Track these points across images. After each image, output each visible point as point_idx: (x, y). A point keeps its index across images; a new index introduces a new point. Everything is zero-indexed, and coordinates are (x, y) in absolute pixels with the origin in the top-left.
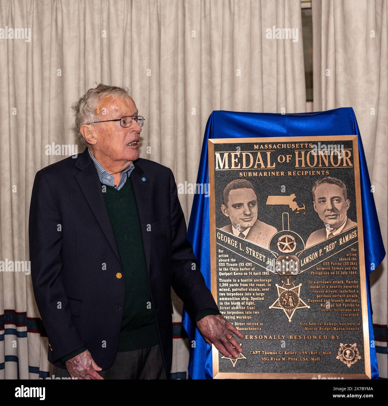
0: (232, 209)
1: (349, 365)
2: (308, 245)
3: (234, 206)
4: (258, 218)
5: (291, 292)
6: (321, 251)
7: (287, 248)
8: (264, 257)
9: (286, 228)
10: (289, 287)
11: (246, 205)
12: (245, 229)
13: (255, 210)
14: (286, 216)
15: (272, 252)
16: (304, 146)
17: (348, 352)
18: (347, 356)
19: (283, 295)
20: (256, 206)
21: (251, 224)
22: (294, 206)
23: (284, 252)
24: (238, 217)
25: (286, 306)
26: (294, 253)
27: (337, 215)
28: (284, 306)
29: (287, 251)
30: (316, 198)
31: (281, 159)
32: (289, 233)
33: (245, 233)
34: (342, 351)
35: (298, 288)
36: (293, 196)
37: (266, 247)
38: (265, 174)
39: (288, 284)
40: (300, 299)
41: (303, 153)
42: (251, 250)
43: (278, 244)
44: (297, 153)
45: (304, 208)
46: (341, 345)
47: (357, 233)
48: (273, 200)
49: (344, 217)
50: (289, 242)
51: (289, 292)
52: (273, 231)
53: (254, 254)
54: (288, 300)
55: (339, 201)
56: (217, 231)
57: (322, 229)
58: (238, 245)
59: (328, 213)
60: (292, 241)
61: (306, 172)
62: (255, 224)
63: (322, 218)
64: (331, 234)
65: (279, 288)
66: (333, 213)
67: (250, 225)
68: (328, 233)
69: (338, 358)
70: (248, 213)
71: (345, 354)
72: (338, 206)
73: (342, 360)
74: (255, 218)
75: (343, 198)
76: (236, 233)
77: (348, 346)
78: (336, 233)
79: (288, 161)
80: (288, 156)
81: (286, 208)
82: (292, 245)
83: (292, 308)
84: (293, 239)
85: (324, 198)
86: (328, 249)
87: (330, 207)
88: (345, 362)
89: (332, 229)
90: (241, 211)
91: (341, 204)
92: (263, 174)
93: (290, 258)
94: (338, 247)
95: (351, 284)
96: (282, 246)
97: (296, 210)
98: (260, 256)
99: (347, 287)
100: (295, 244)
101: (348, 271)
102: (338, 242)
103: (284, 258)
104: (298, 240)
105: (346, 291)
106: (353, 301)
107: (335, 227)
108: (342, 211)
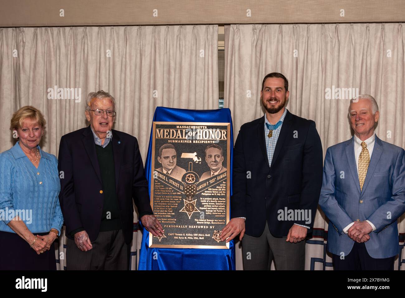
0: (164, 159)
1: (218, 242)
2: (201, 180)
3: (165, 158)
4: (176, 165)
6: (208, 182)
7: (191, 181)
8: (179, 185)
9: (191, 170)
10: (190, 201)
11: (171, 158)
12: (170, 170)
13: (175, 160)
14: (191, 164)
15: (183, 182)
16: (202, 128)
17: (218, 235)
18: (218, 237)
19: (187, 205)
20: (176, 158)
21: (173, 167)
22: (196, 159)
23: (189, 182)
24: (166, 164)
25: (188, 211)
26: (193, 183)
27: (217, 164)
28: (187, 211)
29: (190, 182)
30: (207, 155)
32: (192, 173)
33: (169, 172)
34: (215, 234)
35: (195, 202)
36: (195, 153)
37: (180, 180)
38: (182, 141)
39: (190, 199)
40: (195, 207)
42: (172, 181)
43: (186, 178)
45: (200, 160)
46: (215, 231)
47: (226, 174)
48: (185, 155)
49: (220, 165)
50: (191, 177)
51: (190, 203)
52: (184, 172)
53: (173, 183)
54: (189, 208)
55: (218, 157)
56: (155, 170)
57: (209, 172)
58: (165, 178)
59: (212, 163)
61: (203, 141)
62: (175, 168)
63: (209, 165)
64: (214, 174)
65: (185, 201)
66: (215, 163)
67: (172, 168)
68: (212, 173)
69: (213, 238)
70: (172, 162)
71: (217, 236)
72: (218, 159)
74: (175, 165)
75: (220, 155)
76: (165, 172)
77: (219, 232)
78: (216, 174)
81: (191, 160)
82: (193, 179)
83: (191, 212)
84: (194, 176)
85: (211, 155)
86: (211, 182)
87: (214, 160)
88: (216, 240)
89: (214, 171)
90: (168, 160)
91: (219, 158)
92: (180, 141)
93: (192, 186)
94: (216, 181)
95: (222, 200)
96: (188, 180)
97: (196, 161)
98: (177, 185)
99: (219, 202)
100: (195, 179)
101: (221, 193)
102: (217, 178)
103: (189, 186)
104: (196, 176)
105: (219, 204)
106: (222, 209)
107: (216, 170)
108: (220, 162)
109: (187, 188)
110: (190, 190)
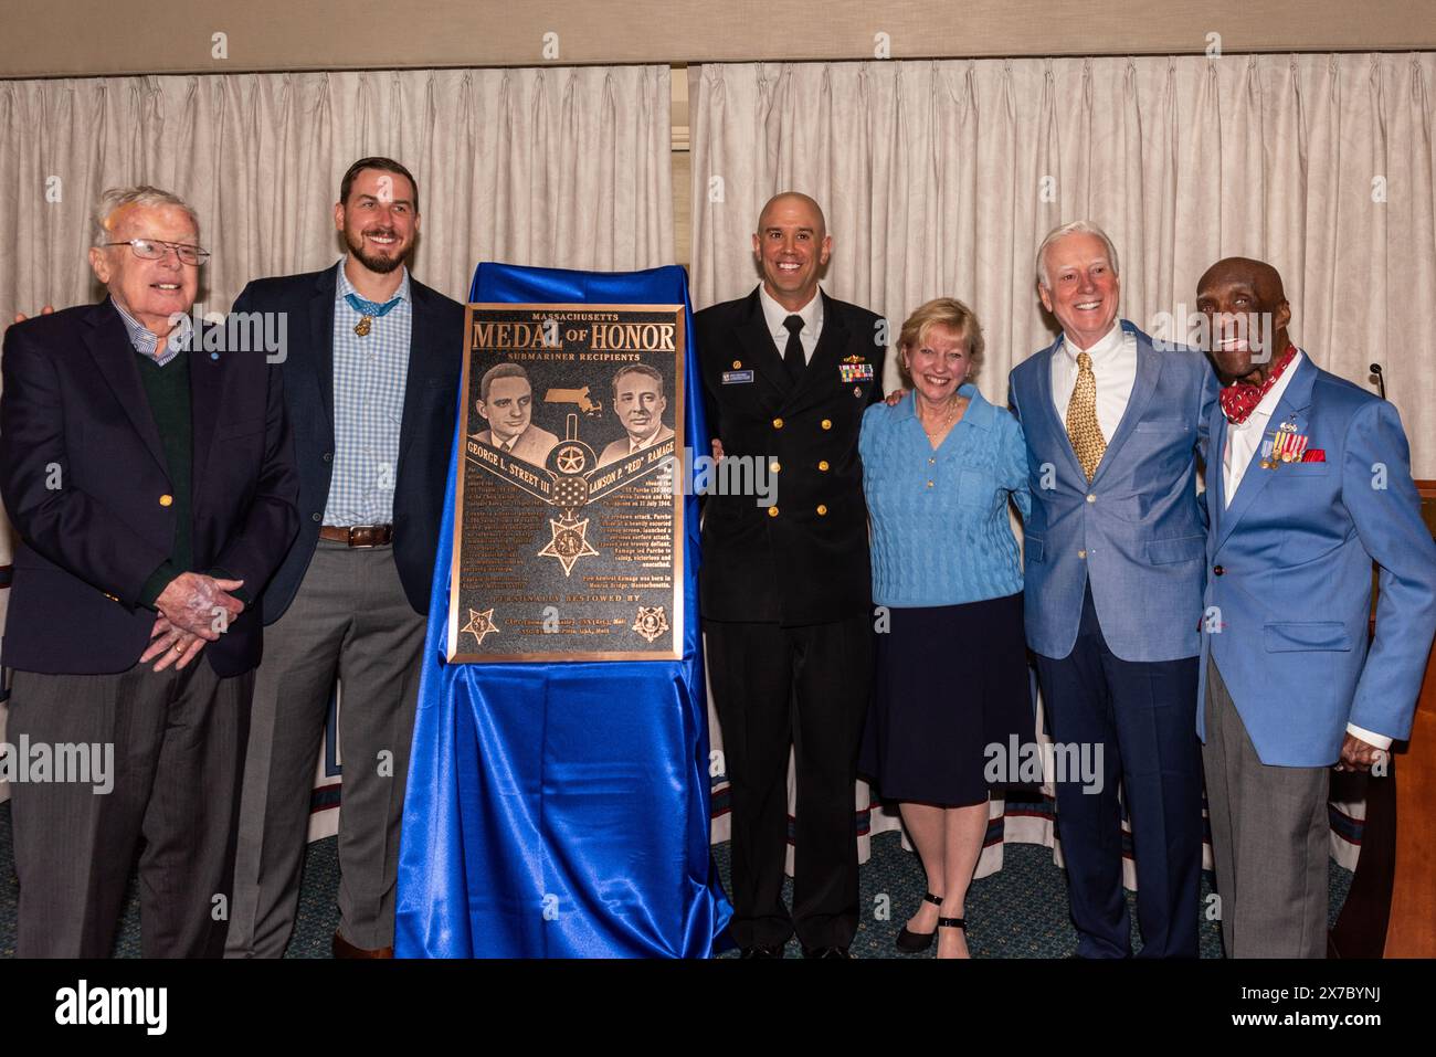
0: (494, 406)
1: (650, 639)
2: (602, 464)
3: (497, 403)
4: (533, 421)
5: (573, 532)
6: (620, 471)
7: (571, 466)
8: (536, 479)
9: (571, 437)
10: (569, 524)
11: (515, 402)
12: (511, 437)
13: (528, 409)
14: (572, 418)
15: (548, 471)
16: (606, 318)
17: (651, 620)
18: (649, 625)
19: (561, 536)
20: (530, 404)
21: (520, 430)
22: (587, 405)
23: (567, 472)
24: (502, 420)
25: (565, 552)
26: (580, 474)
27: (647, 419)
28: (560, 552)
29: (571, 471)
30: (619, 394)
31: (572, 336)
32: (572, 444)
33: (511, 443)
34: (641, 620)
35: (582, 526)
36: (586, 390)
37: (542, 465)
38: (546, 357)
39: (570, 520)
40: (585, 542)
41: (604, 328)
42: (517, 468)
43: (559, 460)
44: (595, 328)
45: (600, 408)
46: (641, 609)
47: (674, 445)
48: (558, 396)
49: (656, 420)
50: (568, 457)
51: (568, 531)
52: (552, 441)
53: (521, 474)
54: (567, 543)
55: (652, 398)
56: (469, 439)
57: (625, 440)
58: (499, 461)
59: (633, 416)
60: (579, 455)
61: (607, 356)
62: (526, 430)
63: (625, 423)
64: (637, 447)
65: (556, 526)
66: (641, 416)
67: (519, 432)
68: (633, 444)
69: (635, 628)
70: (518, 414)
71: (646, 622)
72: (650, 406)
73: (641, 632)
74: (527, 422)
75: (657, 394)
76: (497, 443)
77: (651, 611)
78: (645, 446)
79: (581, 339)
80: (581, 332)
81: (575, 407)
82: (578, 463)
83: (573, 555)
84: (566, 450)
85: (630, 394)
86: (630, 468)
87: (638, 408)
88: (645, 635)
89: (639, 439)
90: (507, 410)
91: (654, 403)
92: (543, 356)
93: (574, 482)
94: (645, 466)
95: (661, 521)
96: (564, 464)
97: (588, 411)
98: (532, 479)
99: (654, 524)
100: (583, 460)
101: (657, 501)
102: (646, 458)
103: (566, 481)
104: (587, 454)
105: (653, 531)
106: (662, 545)
107: (643, 436)
108: (655, 414)
109: (560, 486)
110: (571, 493)
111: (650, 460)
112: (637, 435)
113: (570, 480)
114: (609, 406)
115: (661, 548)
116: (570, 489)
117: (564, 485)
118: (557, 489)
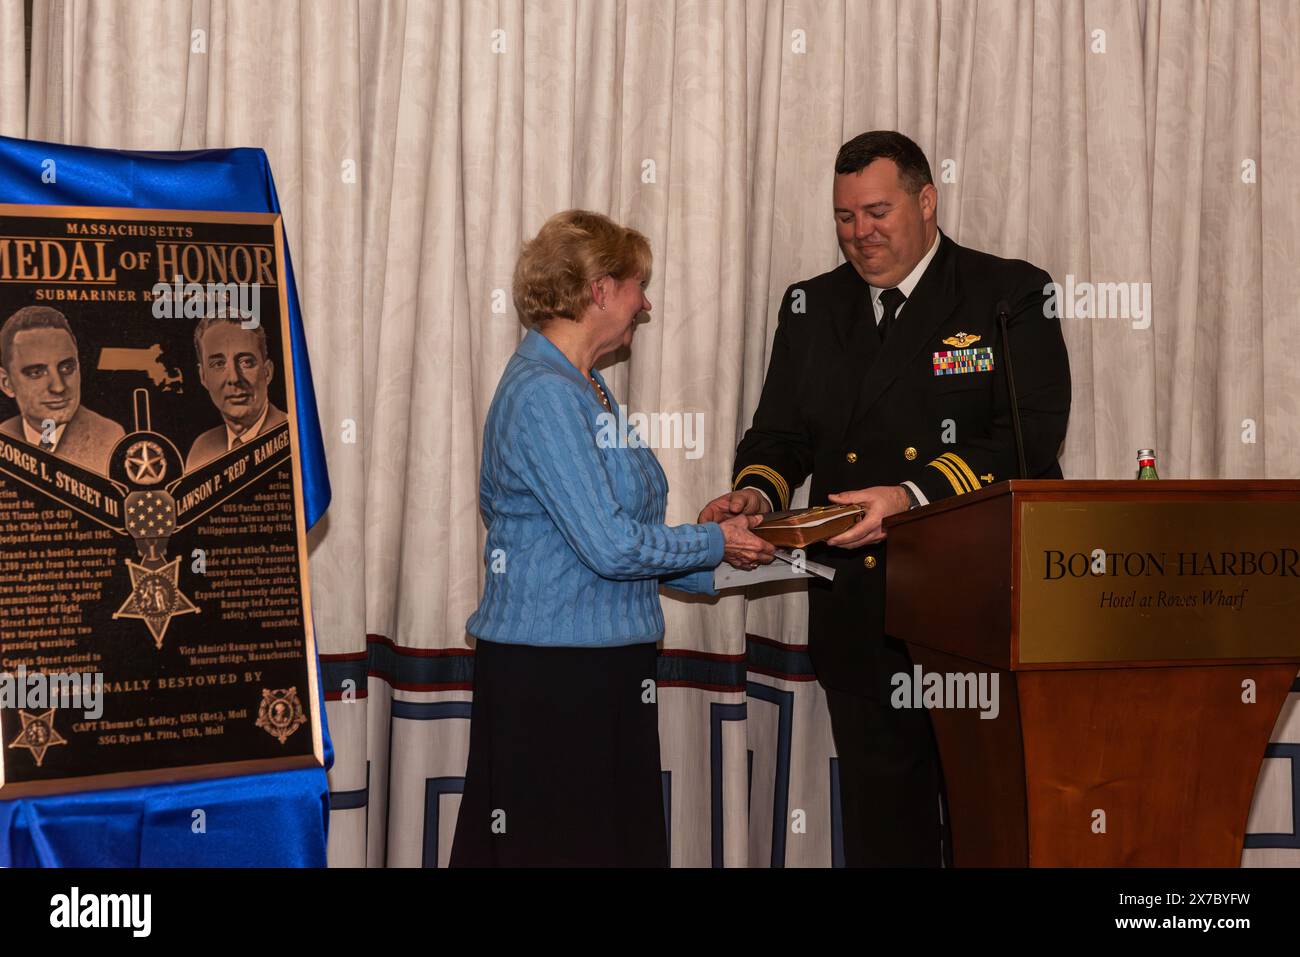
0: (22, 378)
1: (282, 739)
2: (191, 466)
3: (27, 371)
4: (81, 402)
5: (160, 577)
6: (217, 478)
7: (146, 472)
8: (98, 495)
9: (143, 426)
10: (153, 566)
11: (53, 370)
12: (54, 427)
13: (74, 381)
14: (141, 395)
15: (114, 483)
16: (175, 232)
17: (280, 708)
18: (278, 718)
19: (143, 585)
20: (76, 373)
21: (66, 414)
22: (158, 374)
23: (142, 482)
24: (37, 399)
25: (151, 610)
26: (161, 484)
28: (145, 610)
29: (147, 480)
30: (205, 354)
31: (128, 261)
32: (149, 438)
33: (55, 437)
34: (267, 708)
35: (173, 567)
36: (156, 350)
37: (103, 470)
38: (94, 295)
39: (153, 559)
40: (179, 593)
41: (174, 248)
42: (67, 478)
43: (127, 464)
44: (160, 248)
45: (180, 379)
46: (266, 693)
47: (288, 436)
48: (113, 359)
49: (262, 399)
50: (150, 457)
51: (154, 577)
52: (116, 433)
53: (75, 488)
54: (153, 597)
55: (251, 362)
57: (219, 428)
58: (39, 468)
59: (229, 390)
60: (157, 455)
62: (76, 416)
63: (217, 402)
64: (238, 439)
65: (134, 570)
66: (239, 391)
67: (65, 418)
68: (231, 437)
69: (259, 723)
70: (59, 388)
71: (274, 712)
72: (250, 374)
73: (267, 728)
74: (75, 401)
75: (258, 355)
76: (32, 437)
77: (280, 695)
78: (250, 436)
79: (142, 267)
80: (141, 255)
81: (140, 378)
82: (157, 467)
83: (163, 614)
84: (160, 451)
85: (220, 355)
86: (233, 473)
87: (234, 378)
88: (274, 732)
89: (239, 427)
90: (43, 382)
91: (256, 369)
92: (89, 295)
93: (154, 498)
94: (252, 469)
95: (281, 554)
96: (135, 468)
97: (163, 384)
98: (89, 494)
99: (272, 560)
100: (163, 462)
101: (273, 523)
102: (252, 459)
103: (144, 498)
104: (169, 454)
105: (272, 571)
106: (286, 592)
107: (246, 422)
108: (257, 386)
109: (136, 506)
110: (152, 516)
111: (258, 460)
112: (236, 420)
113: (149, 495)
114: (192, 375)
115: (285, 596)
116: (150, 509)
117: (141, 503)
118: (132, 510)
